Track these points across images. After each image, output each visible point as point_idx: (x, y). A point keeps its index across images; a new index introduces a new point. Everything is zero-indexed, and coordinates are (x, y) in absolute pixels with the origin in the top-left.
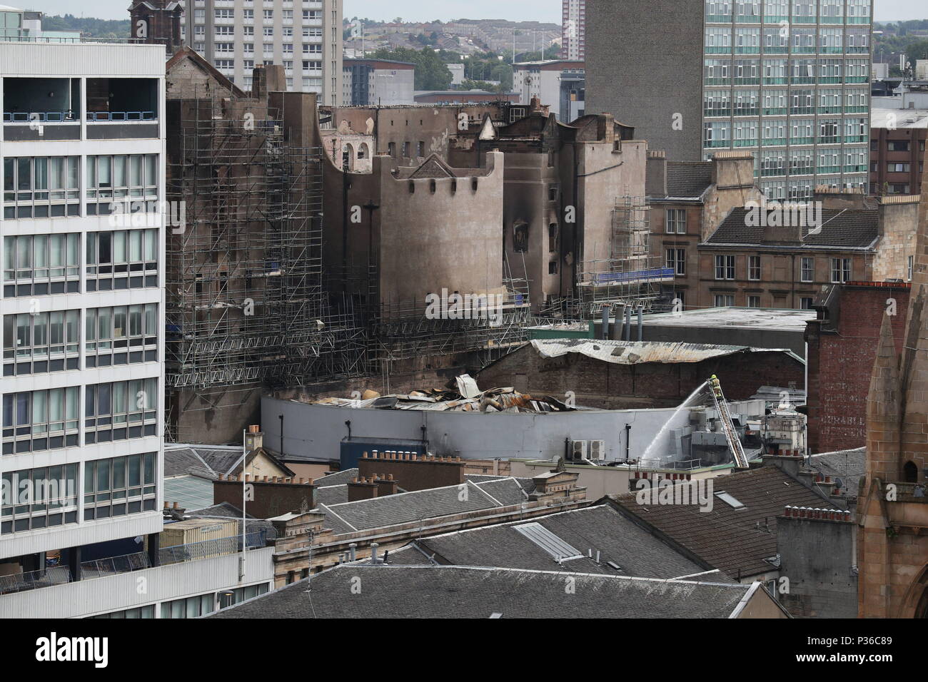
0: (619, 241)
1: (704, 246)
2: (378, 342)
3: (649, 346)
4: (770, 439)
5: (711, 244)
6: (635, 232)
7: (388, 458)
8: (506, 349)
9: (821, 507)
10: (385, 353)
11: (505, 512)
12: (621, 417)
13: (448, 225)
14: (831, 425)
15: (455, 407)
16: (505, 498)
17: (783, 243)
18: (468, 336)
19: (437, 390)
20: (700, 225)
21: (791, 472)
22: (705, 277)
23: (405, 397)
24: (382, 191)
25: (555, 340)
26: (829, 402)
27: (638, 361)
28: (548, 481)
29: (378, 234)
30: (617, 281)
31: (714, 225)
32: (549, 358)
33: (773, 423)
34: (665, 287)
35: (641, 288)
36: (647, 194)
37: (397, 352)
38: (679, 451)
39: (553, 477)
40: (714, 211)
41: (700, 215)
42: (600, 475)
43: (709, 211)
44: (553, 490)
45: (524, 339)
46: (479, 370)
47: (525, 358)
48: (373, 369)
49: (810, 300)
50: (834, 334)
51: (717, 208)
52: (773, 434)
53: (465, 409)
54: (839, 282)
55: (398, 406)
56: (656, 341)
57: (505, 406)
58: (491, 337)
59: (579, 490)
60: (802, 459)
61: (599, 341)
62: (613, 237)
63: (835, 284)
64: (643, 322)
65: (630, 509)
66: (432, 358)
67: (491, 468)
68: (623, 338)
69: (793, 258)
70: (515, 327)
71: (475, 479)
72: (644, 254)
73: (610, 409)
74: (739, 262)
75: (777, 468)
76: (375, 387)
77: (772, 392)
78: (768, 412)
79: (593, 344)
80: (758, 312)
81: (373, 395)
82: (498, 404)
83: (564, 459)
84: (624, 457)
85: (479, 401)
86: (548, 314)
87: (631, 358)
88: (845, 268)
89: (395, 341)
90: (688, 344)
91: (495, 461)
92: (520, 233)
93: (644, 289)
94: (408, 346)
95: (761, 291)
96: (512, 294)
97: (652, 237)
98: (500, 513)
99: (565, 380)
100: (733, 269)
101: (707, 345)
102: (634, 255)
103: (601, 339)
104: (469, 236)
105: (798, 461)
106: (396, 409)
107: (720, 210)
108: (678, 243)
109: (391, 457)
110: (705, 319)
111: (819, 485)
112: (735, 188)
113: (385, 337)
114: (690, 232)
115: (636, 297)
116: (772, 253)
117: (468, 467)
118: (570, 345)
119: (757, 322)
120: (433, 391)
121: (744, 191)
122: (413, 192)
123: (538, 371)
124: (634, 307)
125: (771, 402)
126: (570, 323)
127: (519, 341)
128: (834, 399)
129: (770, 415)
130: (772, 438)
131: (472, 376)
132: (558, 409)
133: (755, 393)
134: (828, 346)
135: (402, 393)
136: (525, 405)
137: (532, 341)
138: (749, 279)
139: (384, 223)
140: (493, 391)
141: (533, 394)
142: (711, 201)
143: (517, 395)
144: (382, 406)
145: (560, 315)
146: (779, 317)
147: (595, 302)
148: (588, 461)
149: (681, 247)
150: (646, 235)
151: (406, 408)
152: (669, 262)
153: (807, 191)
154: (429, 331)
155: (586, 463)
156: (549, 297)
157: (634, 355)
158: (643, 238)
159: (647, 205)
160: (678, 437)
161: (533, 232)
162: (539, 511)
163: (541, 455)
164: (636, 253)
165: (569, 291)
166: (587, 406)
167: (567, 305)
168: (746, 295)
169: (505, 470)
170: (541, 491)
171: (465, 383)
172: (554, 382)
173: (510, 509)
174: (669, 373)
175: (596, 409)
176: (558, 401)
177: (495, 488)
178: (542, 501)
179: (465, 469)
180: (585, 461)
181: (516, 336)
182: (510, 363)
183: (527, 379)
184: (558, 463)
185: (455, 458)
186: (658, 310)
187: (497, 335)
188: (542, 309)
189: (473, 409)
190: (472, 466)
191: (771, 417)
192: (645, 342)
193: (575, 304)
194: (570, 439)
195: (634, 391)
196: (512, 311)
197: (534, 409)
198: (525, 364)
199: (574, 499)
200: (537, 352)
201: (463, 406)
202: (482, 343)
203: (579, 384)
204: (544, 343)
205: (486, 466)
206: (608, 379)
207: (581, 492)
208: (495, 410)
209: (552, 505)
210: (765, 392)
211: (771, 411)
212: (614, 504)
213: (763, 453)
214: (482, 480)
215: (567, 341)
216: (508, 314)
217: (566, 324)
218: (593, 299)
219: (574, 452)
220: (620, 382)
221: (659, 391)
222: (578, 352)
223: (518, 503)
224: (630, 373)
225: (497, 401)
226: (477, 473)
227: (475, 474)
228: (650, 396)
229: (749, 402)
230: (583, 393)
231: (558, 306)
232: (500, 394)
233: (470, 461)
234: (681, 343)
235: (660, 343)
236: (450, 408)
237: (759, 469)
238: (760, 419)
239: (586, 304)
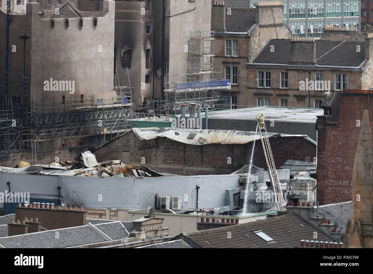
0: (193, 61)
1: (250, 65)
2: (29, 129)
3: (213, 132)
4: (292, 195)
5: (255, 64)
6: (204, 56)
7: (35, 207)
8: (116, 134)
9: (324, 241)
10: (34, 137)
11: (114, 244)
12: (193, 180)
13: (77, 50)
14: (332, 186)
15: (80, 174)
16: (113, 235)
17: (303, 63)
18: (90, 125)
19: (68, 162)
20: (248, 51)
21: (305, 217)
22: (251, 86)
23: (47, 166)
24: (33, 26)
25: (149, 128)
26: (332, 170)
27: (205, 143)
28: (143, 224)
29: (30, 56)
30: (192, 88)
31: (257, 51)
32: (144, 141)
33: (295, 184)
34: (224, 93)
35: (208, 93)
36: (212, 30)
37: (42, 136)
38: (232, 204)
39: (147, 221)
40: (257, 42)
41: (248, 44)
42: (178, 220)
43: (254, 41)
44: (146, 230)
45: (128, 127)
46: (98, 148)
47: (129, 140)
48: (26, 147)
49: (321, 102)
50: (335, 125)
51: (259, 40)
52: (294, 192)
53: (87, 175)
54: (339, 90)
55: (42, 172)
56: (217, 129)
57: (114, 173)
58: (106, 126)
59: (163, 230)
60: (313, 209)
61: (179, 129)
62: (189, 59)
63: (336, 91)
64: (209, 117)
65: (197, 242)
66: (66, 140)
67: (105, 214)
69: (310, 73)
70: (122, 119)
71: (94, 222)
72: (210, 70)
73: (186, 175)
74: (273, 76)
75: (296, 215)
76: (27, 160)
77: (294, 164)
78: (291, 177)
79: (174, 131)
80: (286, 110)
81: (25, 165)
82: (109, 171)
83: (154, 208)
84: (195, 207)
85: (97, 169)
86: (144, 111)
87: (200, 141)
88: (344, 81)
89: (41, 128)
90: (239, 131)
91: (107, 210)
92: (126, 55)
93: (209, 94)
94: (49, 132)
95: (288, 95)
96: (120, 96)
97: (215, 58)
98: (111, 245)
99: (156, 155)
100: (270, 81)
101: (251, 132)
102: (203, 71)
104: (91, 57)
105: (310, 210)
106: (41, 174)
107: (261, 40)
108: (233, 63)
109: (37, 207)
110: (250, 114)
111: (324, 226)
112: (271, 26)
113: (33, 126)
114: (241, 55)
115: (205, 99)
116: (296, 70)
117: (89, 214)
118: (159, 131)
119: (285, 117)
120: (66, 162)
121: (278, 28)
122: (54, 27)
123: (137, 149)
124: (203, 106)
125: (294, 170)
126: (159, 117)
127: (124, 128)
128: (334, 168)
129: (293, 180)
130: (294, 195)
131: (92, 152)
132: (150, 175)
133: (283, 165)
134: (331, 133)
135: (45, 164)
136: (128, 172)
137: (133, 129)
138: (281, 88)
139: (33, 48)
140: (107, 163)
141: (133, 165)
142: (255, 34)
143: (123, 165)
144: (31, 172)
145: (153, 111)
146: (300, 113)
147: (176, 102)
148: (170, 210)
149: (235, 65)
150: (211, 57)
151: (47, 173)
152: (227, 76)
153: (320, 29)
154: (64, 122)
155: (169, 212)
156: (145, 99)
157: (203, 139)
158: (209, 59)
159: (212, 37)
160: (231, 194)
161: (134, 55)
162: (137, 244)
163: (138, 206)
164: (204, 69)
165: (158, 94)
166: (171, 173)
167: (158, 105)
168: (278, 98)
169: (114, 216)
170: (138, 230)
171: (88, 157)
172: (148, 157)
173: (117, 242)
174: (226, 151)
175: (176, 175)
176: (151, 170)
177: (107, 228)
178: (139, 237)
179: (87, 215)
180: (169, 210)
181: (122, 125)
182: (118, 144)
183: (130, 155)
184: (150, 211)
185: (80, 207)
186: (219, 108)
187: (110, 125)
188: (140, 107)
189: (93, 175)
190: (92, 213)
191: (294, 181)
192: (210, 130)
193: (163, 104)
194: (158, 195)
195: (202, 163)
196: (120, 108)
197: (134, 175)
198: (128, 144)
199: (160, 235)
200: (137, 136)
201: (86, 173)
202: (100, 130)
203: (165, 158)
204: (141, 130)
205: (101, 214)
206: (185, 155)
207: (165, 231)
208: (108, 175)
209: (145, 240)
210: (290, 164)
211: (294, 177)
212: (186, 239)
213: (288, 205)
214: (98, 223)
215: (157, 129)
216: (117, 110)
217: (157, 117)
218: (175, 100)
219: (161, 204)
220: (193, 157)
221: (219, 163)
222: (165, 136)
223: (122, 238)
224: (200, 151)
225: (109, 169)
226: (95, 218)
227: (94, 218)
228: (213, 167)
229: (280, 171)
230: (167, 164)
231: (151, 105)
232: (111, 165)
233: (91, 210)
234: (234, 130)
235: (220, 130)
236: (77, 174)
237: (284, 215)
238: (286, 182)
239: (170, 104)
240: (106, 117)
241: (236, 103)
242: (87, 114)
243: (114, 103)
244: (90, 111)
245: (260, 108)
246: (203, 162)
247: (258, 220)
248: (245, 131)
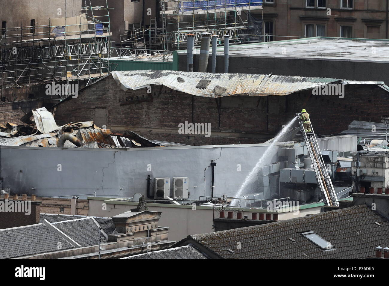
3: (236, 78)
4: (361, 176)
8: (85, 81)
11: (83, 253)
12: (206, 153)
15: (30, 143)
16: (82, 238)
18: (46, 67)
19: (12, 124)
21: (382, 211)
22: (295, 5)
25: (137, 72)
27: (225, 94)
28: (129, 221)
30: (203, 9)
32: (130, 91)
33: (365, 159)
35: (228, 17)
38: (267, 189)
39: (134, 216)
42: (183, 214)
44: (133, 230)
45: (105, 71)
46: (57, 103)
47: (105, 91)
52: (364, 171)
53: (41, 144)
56: (243, 73)
57: (83, 141)
58: (69, 69)
59: (161, 230)
61: (183, 73)
64: (230, 53)
65: (214, 250)
66: (7, 90)
67: (69, 207)
68: (209, 70)
70: (95, 58)
71: (52, 219)
73: (194, 145)
75: (368, 207)
77: (364, 127)
78: (359, 148)
79: (176, 77)
80: (350, 43)
82: (76, 139)
83: (145, 196)
84: (209, 195)
85: (57, 136)
86: (130, 44)
87: (217, 91)
90: (277, 76)
91: (72, 200)
93: (231, 17)
95: (353, 20)
96: (92, 23)
98: (78, 254)
99: (147, 114)
101: (296, 77)
103: (185, 70)
110: (294, 50)
115: (223, 26)
117: (44, 205)
118: (152, 77)
119: (350, 53)
120: (8, 125)
123: (119, 104)
124: (220, 37)
125: (363, 137)
126: (152, 54)
127: (99, 72)
129: (361, 152)
130: (364, 176)
131: (49, 109)
132: (139, 145)
133: (347, 128)
136: (104, 140)
137: (113, 73)
138: (341, 8)
140: (71, 125)
141: (113, 128)
143: (97, 129)
145: (143, 45)
146: (372, 48)
148: (171, 199)
155: (169, 202)
156: (131, 26)
157: (220, 88)
160: (266, 175)
162: (119, 252)
163: (121, 193)
165: (152, 19)
166: (171, 141)
167: (150, 35)
168: (338, 25)
169: (83, 209)
170: (121, 231)
171: (42, 117)
172: (136, 116)
173: (89, 250)
174: (257, 107)
175: (180, 145)
176: (140, 136)
177: (72, 229)
178: (122, 242)
179: (41, 208)
180: (168, 199)
181: (96, 67)
182: (89, 96)
183: (108, 113)
184: (139, 201)
185: (31, 196)
186: (246, 40)
187: (76, 66)
188: (124, 39)
189: (50, 144)
190: (49, 204)
191: (363, 153)
192: (232, 74)
193: (159, 33)
194: (152, 176)
195: (219, 126)
196: (91, 40)
197: (114, 145)
198: (105, 97)
199: (156, 239)
200: (118, 84)
201: (40, 141)
202: (60, 74)
203: (162, 118)
204: (125, 75)
205: (63, 205)
206: (192, 113)
207: (163, 232)
208: (73, 145)
209: (133, 246)
210: (357, 127)
211: (363, 147)
212: (197, 245)
213: (354, 191)
214: (59, 220)
215: (150, 73)
216: (88, 44)
217: (149, 55)
218: (177, 28)
219: (157, 189)
220: (206, 116)
221: (246, 126)
222: (161, 84)
223: (97, 244)
224: (216, 106)
225: (75, 136)
226: (54, 212)
227: (52, 213)
228: (237, 131)
229: (341, 138)
230: (166, 128)
231: (140, 35)
232: (79, 129)
233: (47, 199)
234: (270, 75)
235: (248, 75)
236: (25, 144)
237: (349, 208)
238: (351, 155)
239: (170, 34)
240: (70, 55)
241: (271, 32)
242: (41, 49)
243: (83, 33)
244: (45, 46)
245: (309, 40)
246: (221, 125)
247: (309, 215)
248: (287, 75)
